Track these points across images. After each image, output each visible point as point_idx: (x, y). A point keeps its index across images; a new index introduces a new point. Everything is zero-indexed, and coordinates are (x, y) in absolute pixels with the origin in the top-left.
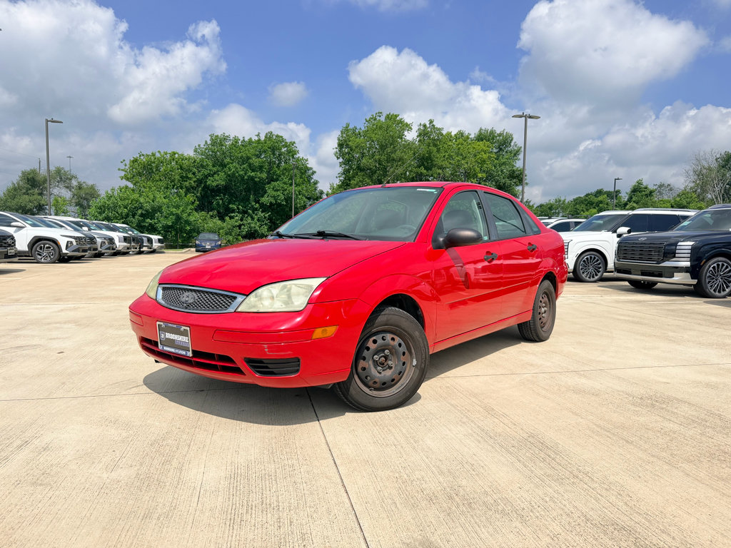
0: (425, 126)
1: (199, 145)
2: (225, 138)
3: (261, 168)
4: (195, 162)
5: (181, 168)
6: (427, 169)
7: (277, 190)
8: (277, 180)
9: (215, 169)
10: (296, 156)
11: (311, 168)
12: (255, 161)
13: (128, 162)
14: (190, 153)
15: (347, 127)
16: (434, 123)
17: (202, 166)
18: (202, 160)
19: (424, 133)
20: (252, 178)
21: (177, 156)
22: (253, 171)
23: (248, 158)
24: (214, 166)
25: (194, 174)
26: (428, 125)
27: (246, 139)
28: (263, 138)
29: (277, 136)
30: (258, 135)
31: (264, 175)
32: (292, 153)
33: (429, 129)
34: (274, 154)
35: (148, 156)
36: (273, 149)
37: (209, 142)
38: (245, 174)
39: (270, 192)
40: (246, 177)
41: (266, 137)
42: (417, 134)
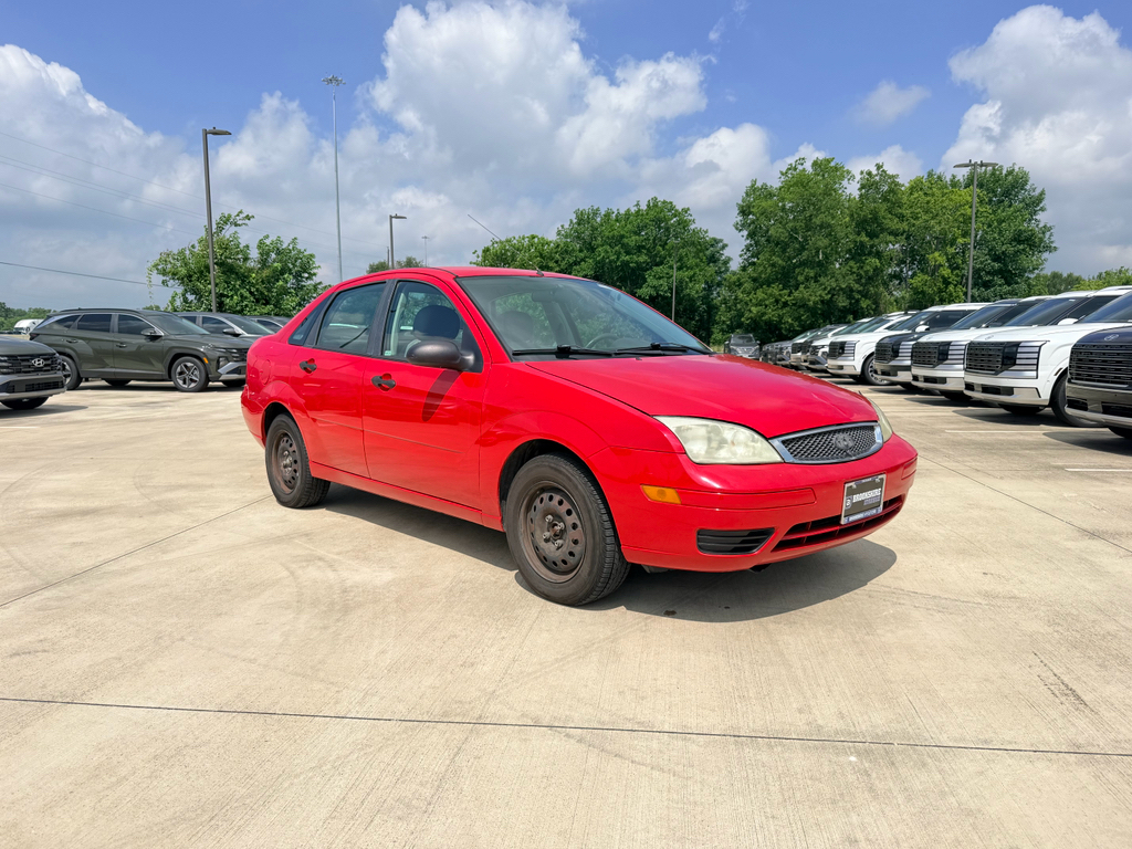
0: (869, 173)
1: (562, 226)
2: (596, 212)
3: (639, 248)
4: (558, 246)
5: (541, 256)
6: (872, 235)
7: (660, 278)
8: (661, 263)
9: (582, 255)
10: (692, 227)
11: (721, 241)
12: (632, 241)
13: (480, 253)
14: (552, 237)
15: (753, 186)
16: (885, 168)
17: (566, 251)
18: (566, 244)
19: (869, 184)
20: (626, 264)
21: (536, 240)
22: (628, 253)
23: (622, 237)
24: (581, 251)
25: (557, 262)
26: (874, 172)
27: (622, 212)
28: (644, 207)
29: (664, 202)
30: (638, 205)
31: (643, 258)
32: (684, 224)
33: (877, 178)
34: (660, 228)
35: (501, 242)
36: (658, 221)
37: (575, 221)
38: (618, 259)
39: (651, 281)
40: (619, 263)
41: (648, 206)
42: (859, 186)
